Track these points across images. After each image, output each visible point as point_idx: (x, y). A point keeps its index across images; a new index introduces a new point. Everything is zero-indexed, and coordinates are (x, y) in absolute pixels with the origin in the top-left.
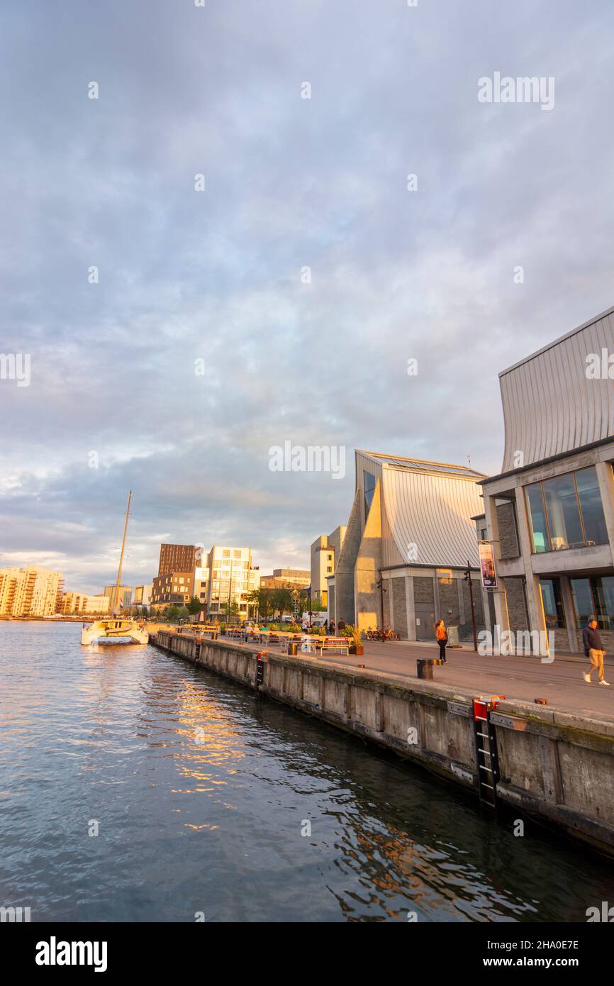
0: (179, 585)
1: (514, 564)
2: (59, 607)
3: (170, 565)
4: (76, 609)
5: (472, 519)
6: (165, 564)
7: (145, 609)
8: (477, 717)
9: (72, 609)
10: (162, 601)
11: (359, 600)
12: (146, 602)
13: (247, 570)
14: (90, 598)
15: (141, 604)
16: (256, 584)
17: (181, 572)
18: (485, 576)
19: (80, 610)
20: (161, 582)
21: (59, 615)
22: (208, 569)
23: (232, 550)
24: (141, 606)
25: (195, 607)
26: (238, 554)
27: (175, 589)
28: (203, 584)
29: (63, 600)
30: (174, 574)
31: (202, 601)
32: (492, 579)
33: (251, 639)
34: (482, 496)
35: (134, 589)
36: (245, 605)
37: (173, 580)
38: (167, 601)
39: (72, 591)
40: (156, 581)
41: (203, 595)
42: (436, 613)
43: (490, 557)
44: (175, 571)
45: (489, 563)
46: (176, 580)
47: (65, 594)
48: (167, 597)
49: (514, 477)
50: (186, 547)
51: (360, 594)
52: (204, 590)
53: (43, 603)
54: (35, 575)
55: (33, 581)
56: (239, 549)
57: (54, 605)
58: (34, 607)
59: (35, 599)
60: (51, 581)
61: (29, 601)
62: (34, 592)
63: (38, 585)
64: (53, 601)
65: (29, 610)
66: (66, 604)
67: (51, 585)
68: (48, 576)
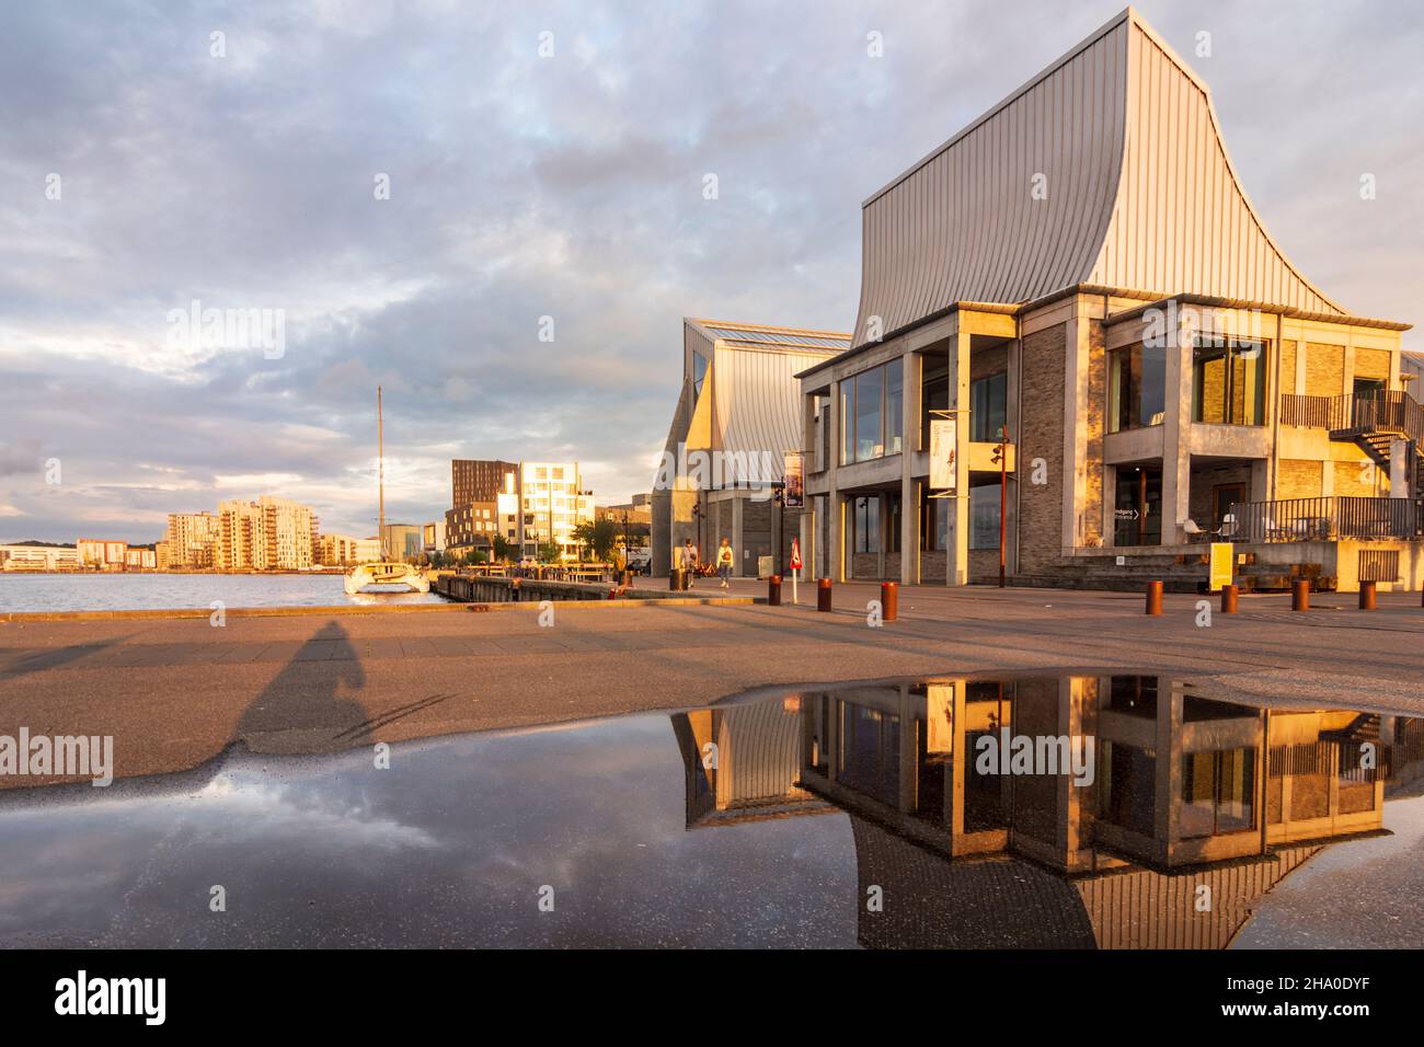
0: (484, 523)
2: (318, 556)
3: (469, 491)
4: (343, 558)
6: (461, 491)
7: (438, 555)
9: (337, 558)
10: (461, 543)
11: (677, 530)
12: (441, 546)
13: (574, 497)
14: (359, 542)
15: (434, 549)
16: (588, 515)
17: (487, 500)
19: (348, 558)
20: (457, 518)
21: (319, 567)
22: (516, 496)
23: (550, 467)
24: (433, 552)
25: (503, 549)
26: (559, 473)
27: (479, 527)
28: (511, 518)
29: (321, 546)
30: (474, 503)
31: (513, 541)
35: (422, 528)
36: (574, 546)
37: (474, 513)
38: (468, 543)
39: (330, 532)
40: (449, 515)
41: (511, 533)
44: (477, 500)
46: (478, 514)
47: (323, 538)
48: (468, 538)
50: (490, 463)
51: (678, 522)
52: (512, 525)
53: (293, 550)
54: (274, 510)
55: (272, 519)
56: (559, 466)
57: (310, 554)
58: (282, 557)
59: (281, 545)
60: (298, 519)
61: (273, 547)
62: (278, 535)
63: (283, 524)
64: (307, 547)
65: (276, 561)
66: (326, 551)
67: (299, 525)
68: (293, 512)
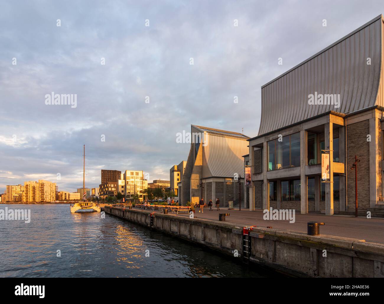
0: (112, 188)
1: (259, 176)
2: (57, 198)
3: (106, 179)
4: (65, 198)
5: (243, 157)
6: (104, 179)
7: (97, 198)
8: (244, 234)
9: (64, 198)
10: (104, 194)
11: (192, 192)
12: (97, 195)
13: (142, 181)
14: (71, 194)
15: (95, 196)
16: (146, 186)
17: (112, 182)
18: (247, 181)
19: (67, 198)
20: (103, 186)
21: (58, 201)
22: (124, 180)
23: (134, 172)
24: (95, 197)
25: (120, 196)
26: (137, 174)
27: (110, 189)
28: (122, 187)
29: (59, 195)
30: (109, 183)
31: (123, 194)
32: (249, 182)
33: (146, 208)
34: (248, 146)
35: (91, 190)
36: (142, 195)
37: (109, 185)
38: (106, 194)
40: (100, 186)
41: (123, 191)
42: (224, 196)
43: (249, 173)
44: (109, 181)
45: (249, 175)
46: (110, 186)
47: (59, 192)
48: (106, 193)
49: (264, 137)
50: (113, 171)
51: (193, 189)
52: (123, 189)
53: (49, 196)
54: (43, 184)
55: (43, 187)
56: (137, 172)
57: (55, 197)
58: (46, 198)
59: (45, 195)
60: (51, 187)
61: (43, 195)
62: (44, 192)
63: (46, 189)
64: (54, 195)
65: (43, 200)
66: (60, 196)
67: (52, 189)
68: (50, 185)
